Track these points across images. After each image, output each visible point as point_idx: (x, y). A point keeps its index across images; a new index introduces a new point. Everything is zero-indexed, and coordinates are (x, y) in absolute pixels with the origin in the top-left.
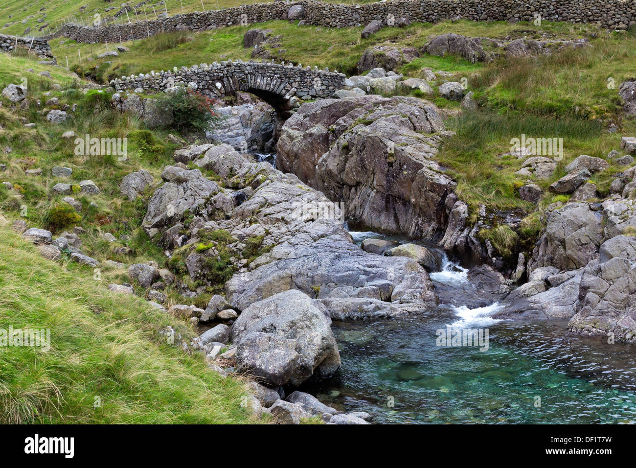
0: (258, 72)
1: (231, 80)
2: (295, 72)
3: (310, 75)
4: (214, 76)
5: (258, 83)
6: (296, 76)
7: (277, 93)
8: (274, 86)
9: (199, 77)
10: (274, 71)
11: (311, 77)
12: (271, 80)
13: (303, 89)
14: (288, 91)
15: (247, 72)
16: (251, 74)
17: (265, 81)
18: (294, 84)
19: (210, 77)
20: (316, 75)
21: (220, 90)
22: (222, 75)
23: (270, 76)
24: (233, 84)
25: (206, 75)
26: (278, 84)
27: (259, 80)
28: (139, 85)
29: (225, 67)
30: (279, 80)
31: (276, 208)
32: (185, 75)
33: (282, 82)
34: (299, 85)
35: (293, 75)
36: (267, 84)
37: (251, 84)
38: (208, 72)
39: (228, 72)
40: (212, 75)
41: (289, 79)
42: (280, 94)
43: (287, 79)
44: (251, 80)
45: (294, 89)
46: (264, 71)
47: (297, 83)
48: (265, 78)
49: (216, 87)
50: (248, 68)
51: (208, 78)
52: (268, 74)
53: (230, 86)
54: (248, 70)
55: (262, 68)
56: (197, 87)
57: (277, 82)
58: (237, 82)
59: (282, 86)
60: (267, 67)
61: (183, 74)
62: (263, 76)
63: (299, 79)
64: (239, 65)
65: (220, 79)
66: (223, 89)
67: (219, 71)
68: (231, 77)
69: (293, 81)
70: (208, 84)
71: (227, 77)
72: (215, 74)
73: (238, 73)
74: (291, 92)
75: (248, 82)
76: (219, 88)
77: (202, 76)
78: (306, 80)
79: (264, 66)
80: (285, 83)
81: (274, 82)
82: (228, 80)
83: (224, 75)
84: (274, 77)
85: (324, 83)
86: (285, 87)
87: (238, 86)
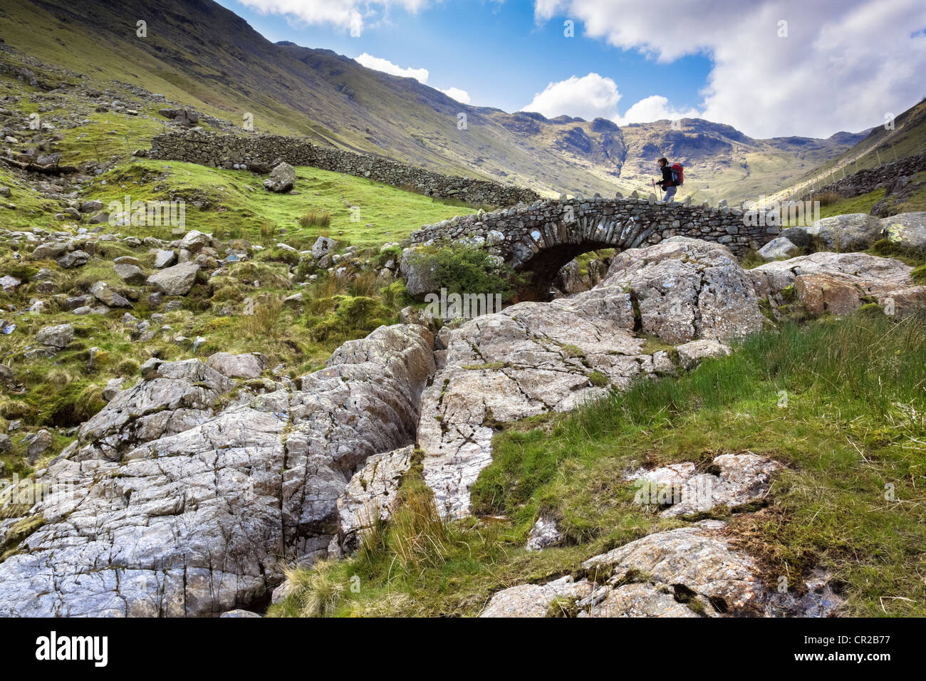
0: (602, 213)
1: (555, 226)
2: (670, 211)
3: (699, 216)
4: (530, 220)
5: (598, 232)
6: (672, 218)
8: (627, 236)
9: (509, 223)
10: (630, 210)
11: (701, 220)
12: (624, 225)
15: (581, 213)
16: (589, 216)
17: (611, 229)
18: (666, 233)
19: (525, 222)
20: (713, 215)
21: (536, 243)
22: (542, 218)
23: (621, 219)
24: (558, 234)
25: (519, 220)
26: (634, 232)
27: (600, 227)
30: (638, 226)
33: (641, 230)
35: (666, 217)
36: (613, 233)
37: (587, 233)
38: (522, 215)
39: (552, 213)
40: (527, 220)
41: (659, 222)
43: (654, 224)
44: (588, 226)
46: (611, 211)
47: (673, 230)
48: (613, 223)
49: (532, 238)
50: (585, 206)
51: (521, 225)
52: (619, 216)
53: (554, 236)
54: (584, 210)
55: (609, 205)
56: (502, 237)
57: (632, 229)
58: (564, 230)
59: (643, 236)
60: (618, 204)
63: (676, 224)
65: (539, 227)
66: (542, 241)
67: (537, 213)
68: (556, 223)
69: (664, 227)
70: (521, 233)
71: (550, 222)
72: (532, 217)
75: (582, 230)
76: (536, 239)
77: (512, 222)
78: (690, 225)
79: (612, 202)
80: (649, 230)
81: (628, 230)
82: (551, 228)
83: (545, 218)
84: (628, 220)
85: (727, 229)
86: (648, 238)
87: (565, 236)
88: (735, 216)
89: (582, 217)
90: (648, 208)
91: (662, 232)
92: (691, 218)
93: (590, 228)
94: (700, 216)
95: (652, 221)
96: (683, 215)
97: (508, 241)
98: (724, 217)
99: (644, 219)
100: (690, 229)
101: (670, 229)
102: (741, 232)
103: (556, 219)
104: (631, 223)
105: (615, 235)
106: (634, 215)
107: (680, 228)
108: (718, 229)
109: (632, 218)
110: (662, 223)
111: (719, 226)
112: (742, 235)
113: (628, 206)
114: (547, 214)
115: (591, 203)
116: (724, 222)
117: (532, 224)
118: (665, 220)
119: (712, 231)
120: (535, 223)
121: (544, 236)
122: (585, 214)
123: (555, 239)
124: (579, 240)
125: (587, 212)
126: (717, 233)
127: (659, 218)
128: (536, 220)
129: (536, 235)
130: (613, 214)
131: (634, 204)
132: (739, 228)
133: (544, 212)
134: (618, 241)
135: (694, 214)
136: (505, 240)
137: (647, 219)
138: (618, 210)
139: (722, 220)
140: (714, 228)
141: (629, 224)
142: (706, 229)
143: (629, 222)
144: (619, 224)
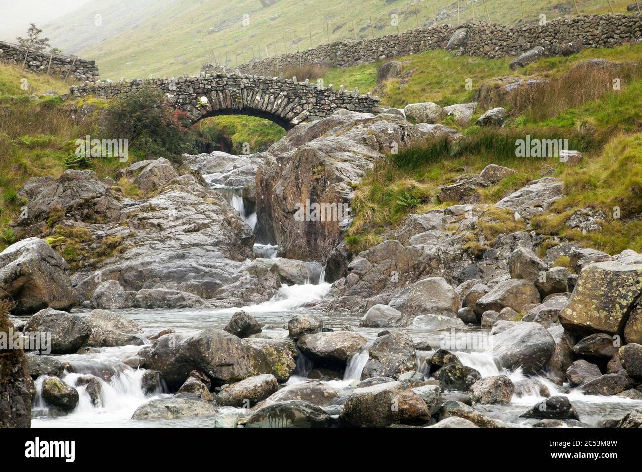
0: (258, 88)
1: (221, 94)
2: (309, 91)
3: (329, 96)
4: (199, 88)
5: (256, 101)
6: (311, 96)
7: (282, 115)
8: (279, 106)
9: (180, 88)
10: (280, 87)
11: (331, 99)
12: (275, 98)
13: (317, 113)
14: (297, 114)
15: (243, 86)
16: (248, 89)
17: (266, 100)
18: (306, 105)
19: (194, 89)
20: (339, 96)
21: (204, 107)
22: (210, 87)
23: (273, 93)
24: (224, 101)
25: (189, 86)
26: (284, 104)
27: (258, 98)
28: (102, 93)
29: (214, 79)
30: (286, 100)
31: (157, 214)
32: (162, 84)
33: (289, 103)
34: (314, 108)
35: (306, 94)
36: (268, 103)
37: (247, 101)
38: (192, 82)
39: (218, 84)
40: (196, 87)
41: (301, 98)
42: (285, 117)
43: (297, 99)
44: (248, 96)
45: (306, 113)
46: (266, 86)
47: (311, 104)
48: (267, 96)
49: (200, 102)
50: (245, 81)
51: (191, 90)
52: (271, 91)
53: (220, 102)
54: (245, 84)
55: (264, 82)
56: (175, 100)
57: (282, 101)
58: (228, 97)
59: (290, 106)
60: (272, 82)
61: (159, 83)
62: (264, 92)
63: (313, 100)
64: (234, 76)
65: (206, 93)
66: (209, 105)
67: (206, 82)
68: (222, 91)
69: (305, 102)
70: (191, 97)
71: (217, 91)
72: (201, 85)
73: (232, 86)
74: (300, 115)
75: (243, 99)
76: (204, 103)
77: (184, 87)
78: (323, 101)
79: (267, 80)
80: (294, 103)
81: (279, 101)
82: (218, 95)
83: (212, 87)
84: (279, 94)
85: (348, 106)
86: (293, 108)
87: (229, 103)
88: (352, 98)
89: (242, 90)
90: (293, 86)
91: (303, 105)
92: (324, 97)
93: (249, 98)
95: (296, 97)
96: (318, 94)
97: (179, 103)
98: (345, 98)
99: (291, 94)
100: (323, 105)
101: (309, 103)
102: (357, 109)
103: (221, 89)
104: (282, 97)
105: (269, 105)
106: (283, 91)
107: (316, 103)
108: (341, 105)
109: (282, 93)
110: (303, 98)
111: (342, 104)
113: (279, 84)
114: (214, 84)
115: (250, 79)
116: (346, 101)
117: (201, 91)
118: (305, 96)
119: (338, 107)
120: (203, 90)
121: (210, 101)
122: (245, 88)
123: (220, 104)
124: (241, 107)
125: (247, 86)
127: (301, 95)
128: (204, 88)
129: (204, 100)
130: (268, 89)
131: (283, 83)
132: (355, 106)
133: (211, 82)
134: (271, 110)
135: (326, 94)
136: (177, 102)
137: (293, 95)
138: (271, 86)
139: (344, 100)
140: (339, 105)
141: (280, 98)
142: (334, 105)
143: (279, 96)
144: (272, 97)
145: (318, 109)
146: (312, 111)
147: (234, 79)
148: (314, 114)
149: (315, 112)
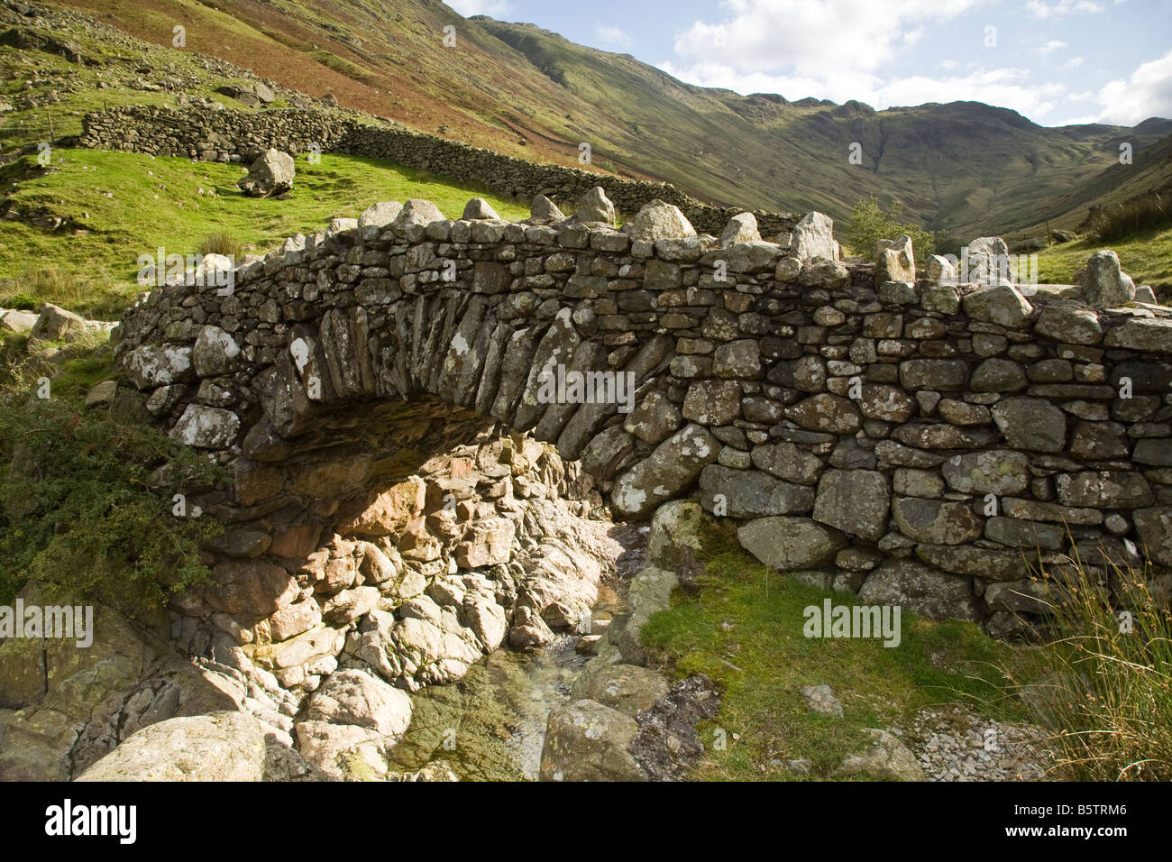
88: (1050, 347)
89: (411, 299)
90: (629, 269)
91: (681, 390)
92: (814, 335)
93: (427, 345)
94: (860, 330)
95: (644, 336)
96: (777, 318)
97: (246, 362)
98: (987, 346)
99: (612, 322)
100: (804, 395)
101: (716, 379)
102: (1086, 445)
103: (345, 299)
104: (563, 338)
105: (503, 385)
106: (572, 302)
107: (761, 378)
108: (952, 407)
109: (564, 314)
110: (684, 345)
111: (960, 391)
112: (1089, 465)
113: (554, 260)
114: (325, 281)
115: (439, 242)
116: (991, 372)
117: (292, 314)
118: (695, 331)
119: (915, 415)
120: (298, 311)
121: (318, 357)
122: (419, 288)
123: (345, 376)
124: (400, 386)
125: (424, 278)
126: (942, 436)
127: (671, 321)
128: (301, 298)
129: (302, 350)
130: (506, 291)
131: (576, 252)
132: (1073, 423)
133: (317, 271)
134: (512, 412)
135: (829, 316)
137: (621, 323)
138: (522, 275)
139: (975, 361)
140: (927, 400)
141: (556, 341)
142: (890, 404)
143: (553, 330)
144: (517, 335)
145: (770, 423)
146: (725, 434)
147: (386, 247)
148: (741, 458)
149: (750, 446)
